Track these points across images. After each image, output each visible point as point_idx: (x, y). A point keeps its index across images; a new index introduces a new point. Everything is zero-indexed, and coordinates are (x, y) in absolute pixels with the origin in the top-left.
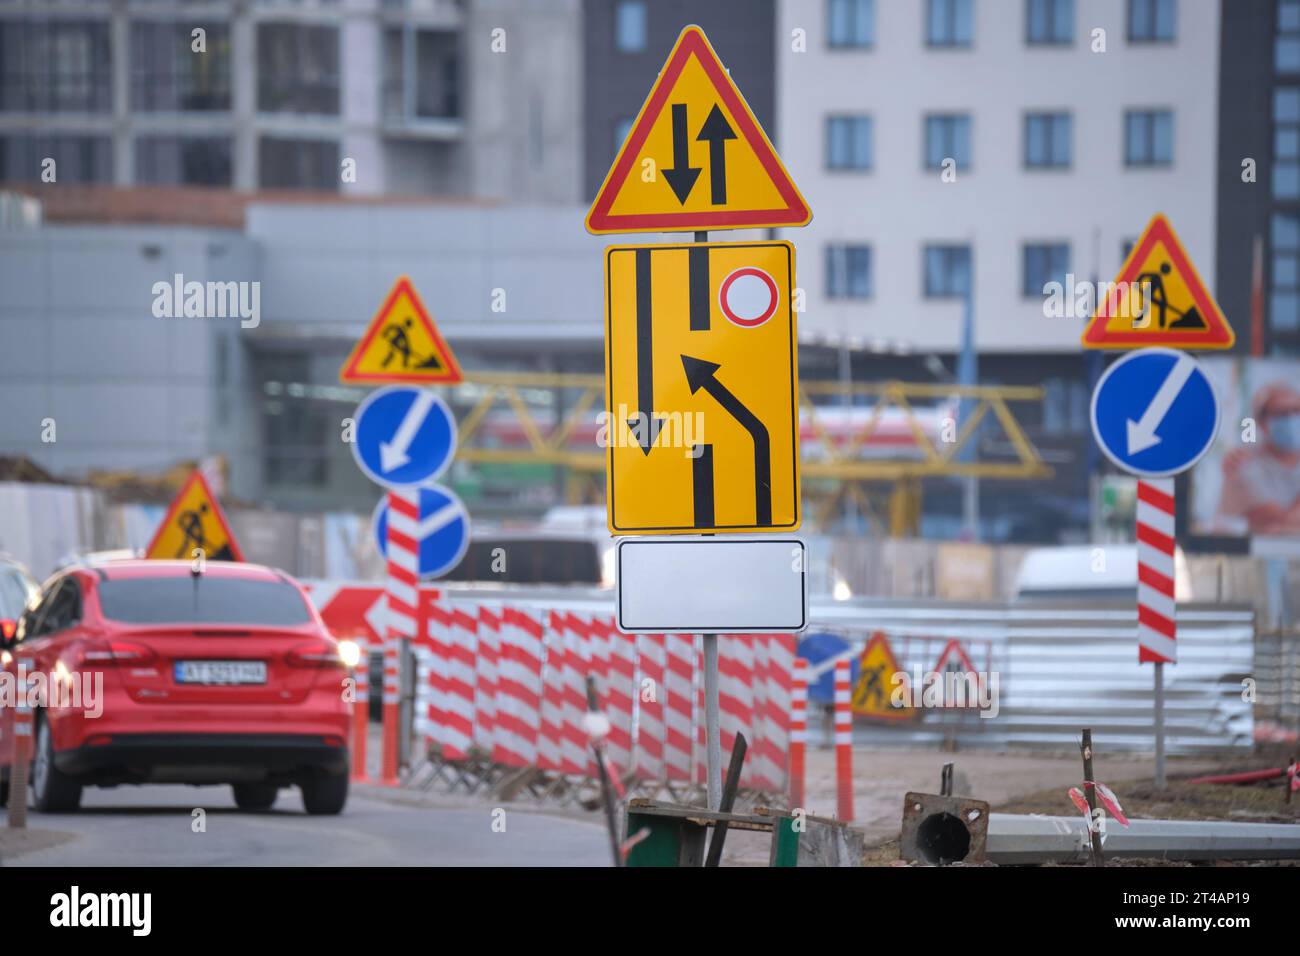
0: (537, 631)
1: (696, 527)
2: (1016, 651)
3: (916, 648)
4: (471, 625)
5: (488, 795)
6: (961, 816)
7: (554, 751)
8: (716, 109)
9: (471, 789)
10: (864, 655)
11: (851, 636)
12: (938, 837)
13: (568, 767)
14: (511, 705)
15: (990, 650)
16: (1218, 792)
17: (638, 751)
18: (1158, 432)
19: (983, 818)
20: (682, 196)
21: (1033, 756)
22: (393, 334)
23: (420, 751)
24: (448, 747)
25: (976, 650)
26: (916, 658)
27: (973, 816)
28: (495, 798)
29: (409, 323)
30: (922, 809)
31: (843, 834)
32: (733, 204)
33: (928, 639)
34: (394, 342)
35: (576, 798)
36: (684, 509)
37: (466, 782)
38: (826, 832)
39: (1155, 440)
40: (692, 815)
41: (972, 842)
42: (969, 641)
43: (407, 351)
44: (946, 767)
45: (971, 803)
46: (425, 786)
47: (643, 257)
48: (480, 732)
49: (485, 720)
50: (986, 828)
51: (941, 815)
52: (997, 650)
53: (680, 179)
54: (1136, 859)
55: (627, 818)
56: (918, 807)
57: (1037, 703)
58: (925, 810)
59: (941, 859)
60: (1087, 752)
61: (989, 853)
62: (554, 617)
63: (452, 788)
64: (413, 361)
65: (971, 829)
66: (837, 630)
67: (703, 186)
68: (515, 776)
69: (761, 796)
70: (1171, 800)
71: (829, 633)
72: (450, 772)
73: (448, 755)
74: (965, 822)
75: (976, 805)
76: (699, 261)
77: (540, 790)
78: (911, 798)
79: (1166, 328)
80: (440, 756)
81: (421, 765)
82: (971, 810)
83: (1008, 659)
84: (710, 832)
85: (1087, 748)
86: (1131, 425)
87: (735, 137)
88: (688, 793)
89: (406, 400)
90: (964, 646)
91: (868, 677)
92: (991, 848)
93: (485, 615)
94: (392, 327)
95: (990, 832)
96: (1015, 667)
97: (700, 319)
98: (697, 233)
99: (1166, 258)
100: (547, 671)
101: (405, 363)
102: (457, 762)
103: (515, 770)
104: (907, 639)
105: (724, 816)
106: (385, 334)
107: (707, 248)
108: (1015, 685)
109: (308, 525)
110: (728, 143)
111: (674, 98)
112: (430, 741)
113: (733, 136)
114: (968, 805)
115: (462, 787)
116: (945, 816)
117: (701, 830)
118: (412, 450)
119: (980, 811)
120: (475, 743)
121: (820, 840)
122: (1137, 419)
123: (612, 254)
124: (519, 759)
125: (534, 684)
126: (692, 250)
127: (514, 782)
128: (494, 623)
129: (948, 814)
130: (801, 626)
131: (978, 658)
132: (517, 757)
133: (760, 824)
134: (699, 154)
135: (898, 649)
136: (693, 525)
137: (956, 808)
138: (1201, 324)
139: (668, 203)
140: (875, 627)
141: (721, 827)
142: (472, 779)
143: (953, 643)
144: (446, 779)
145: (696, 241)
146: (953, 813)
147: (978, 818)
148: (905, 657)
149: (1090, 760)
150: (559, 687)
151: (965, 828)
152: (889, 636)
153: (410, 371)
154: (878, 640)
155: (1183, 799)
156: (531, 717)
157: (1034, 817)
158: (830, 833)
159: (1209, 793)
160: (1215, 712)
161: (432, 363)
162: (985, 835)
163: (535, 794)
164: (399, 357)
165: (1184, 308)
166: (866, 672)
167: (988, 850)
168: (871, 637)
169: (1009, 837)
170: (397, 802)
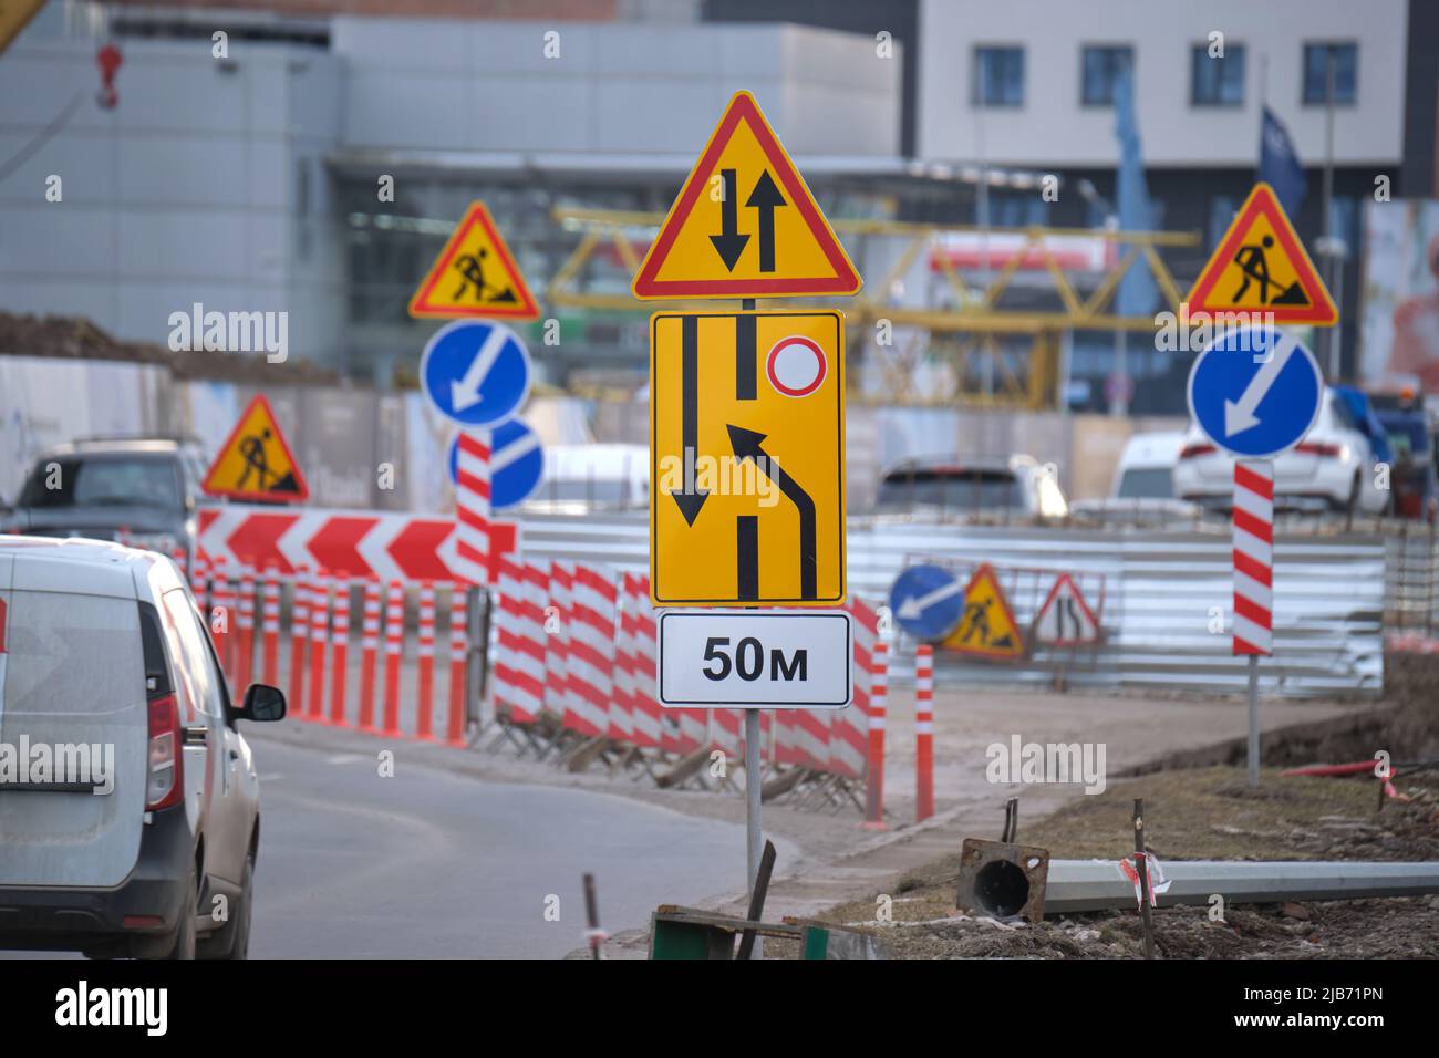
0: (611, 594)
1: (740, 600)
2: (1132, 585)
3: (1025, 582)
4: (543, 581)
5: (559, 762)
6: (1020, 864)
7: (628, 721)
8: (766, 174)
9: (542, 755)
10: (969, 589)
11: (956, 567)
12: (997, 884)
13: (641, 737)
14: (583, 670)
15: (1103, 585)
16: (1315, 786)
17: (713, 724)
18: (1257, 413)
19: (1043, 866)
20: (730, 262)
21: (1148, 697)
22: (465, 264)
23: (487, 712)
24: (518, 709)
25: (1089, 584)
26: (1024, 591)
27: (1033, 863)
28: (565, 767)
29: (483, 253)
30: (980, 857)
31: (873, 943)
32: (782, 271)
33: (1038, 572)
34: (467, 274)
35: (649, 771)
36: (727, 580)
37: (535, 745)
38: (855, 941)
39: (1254, 422)
40: (721, 922)
41: (1030, 891)
42: (1081, 575)
43: (480, 284)
44: (1010, 802)
45: (1030, 851)
46: (493, 750)
47: (690, 325)
48: (551, 694)
49: (554, 681)
50: (1045, 877)
51: (1000, 862)
52: (1111, 585)
53: (729, 246)
54: (1198, 908)
55: (654, 925)
56: (976, 854)
57: (1153, 640)
58: (983, 858)
59: (999, 907)
60: (1139, 822)
61: (1048, 902)
62: (628, 580)
63: (521, 753)
64: (486, 293)
65: (1031, 877)
66: (941, 561)
67: (751, 254)
68: (584, 746)
69: (840, 780)
70: (1264, 798)
71: (932, 564)
72: (519, 735)
73: (518, 718)
74: (1025, 871)
75: (1035, 852)
76: (747, 330)
77: (613, 758)
78: (970, 843)
79: (1268, 304)
80: (509, 717)
81: (490, 725)
82: (1029, 858)
83: (1121, 595)
84: (739, 938)
85: (1139, 819)
86: (1229, 406)
87: (784, 203)
88: (765, 772)
89: (479, 335)
90: (1076, 580)
91: (974, 612)
92: (1050, 897)
93: (557, 572)
94: (464, 258)
95: (1050, 879)
96: (1130, 603)
97: (746, 387)
98: (744, 300)
99: (1269, 230)
100: (621, 636)
101: (479, 296)
102: (527, 726)
103: (588, 738)
104: (1016, 572)
105: (752, 924)
106: (458, 265)
107: (755, 316)
108: (1130, 622)
109: (389, 404)
110: (778, 210)
111: (725, 162)
112: (499, 701)
113: (783, 203)
114: (1028, 852)
115: (531, 751)
116: (1004, 864)
117: (731, 936)
118: (485, 388)
119: (1040, 858)
120: (545, 706)
121: (848, 949)
122: (1235, 399)
123: (659, 320)
124: (591, 729)
125: (607, 649)
126: (739, 317)
127: (584, 752)
128: (567, 581)
129: (1007, 862)
130: (845, 703)
131: (1091, 593)
132: (588, 725)
133: (788, 932)
134: (748, 220)
135: (1006, 582)
136: (736, 597)
137: (1016, 855)
138: (1303, 301)
139: (715, 269)
140: (980, 559)
141: (749, 936)
142: (543, 743)
143: (1064, 577)
144: (516, 742)
145: (744, 308)
146: (1012, 861)
147: (1038, 866)
148: (1013, 591)
149: (1142, 830)
150: (632, 654)
151: (1024, 876)
152: (997, 569)
153: (484, 304)
154: (985, 573)
155: (1276, 797)
156: (603, 684)
157: (1096, 862)
158: (858, 943)
159: (1305, 787)
160: (1342, 652)
161: (507, 296)
162: (1045, 883)
163: (607, 762)
164: (472, 288)
165: (1287, 284)
166: (970, 607)
167: (1046, 899)
168: (976, 570)
169: (1069, 884)
170: (462, 771)
